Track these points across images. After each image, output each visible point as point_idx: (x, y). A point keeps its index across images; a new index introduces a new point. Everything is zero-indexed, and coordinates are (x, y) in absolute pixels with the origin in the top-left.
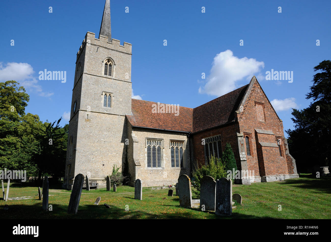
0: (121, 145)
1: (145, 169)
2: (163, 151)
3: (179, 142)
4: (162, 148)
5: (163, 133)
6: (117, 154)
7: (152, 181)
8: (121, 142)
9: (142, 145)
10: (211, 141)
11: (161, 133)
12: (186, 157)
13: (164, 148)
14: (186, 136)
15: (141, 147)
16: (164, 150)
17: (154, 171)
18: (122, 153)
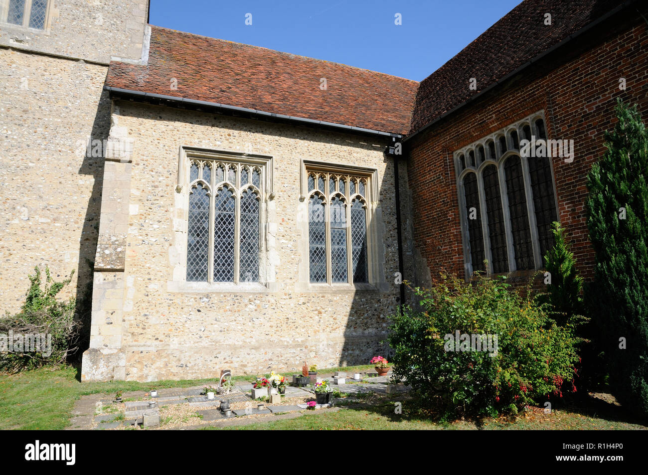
0: (81, 182)
1: (171, 287)
2: (267, 210)
3: (346, 174)
4: (263, 196)
5: (271, 134)
6: (55, 220)
7: (205, 343)
8: (81, 171)
9: (161, 179)
10: (493, 156)
11: (262, 132)
12: (379, 240)
13: (272, 198)
14: (381, 154)
15: (156, 187)
16: (271, 204)
17: (215, 299)
18: (84, 216)
